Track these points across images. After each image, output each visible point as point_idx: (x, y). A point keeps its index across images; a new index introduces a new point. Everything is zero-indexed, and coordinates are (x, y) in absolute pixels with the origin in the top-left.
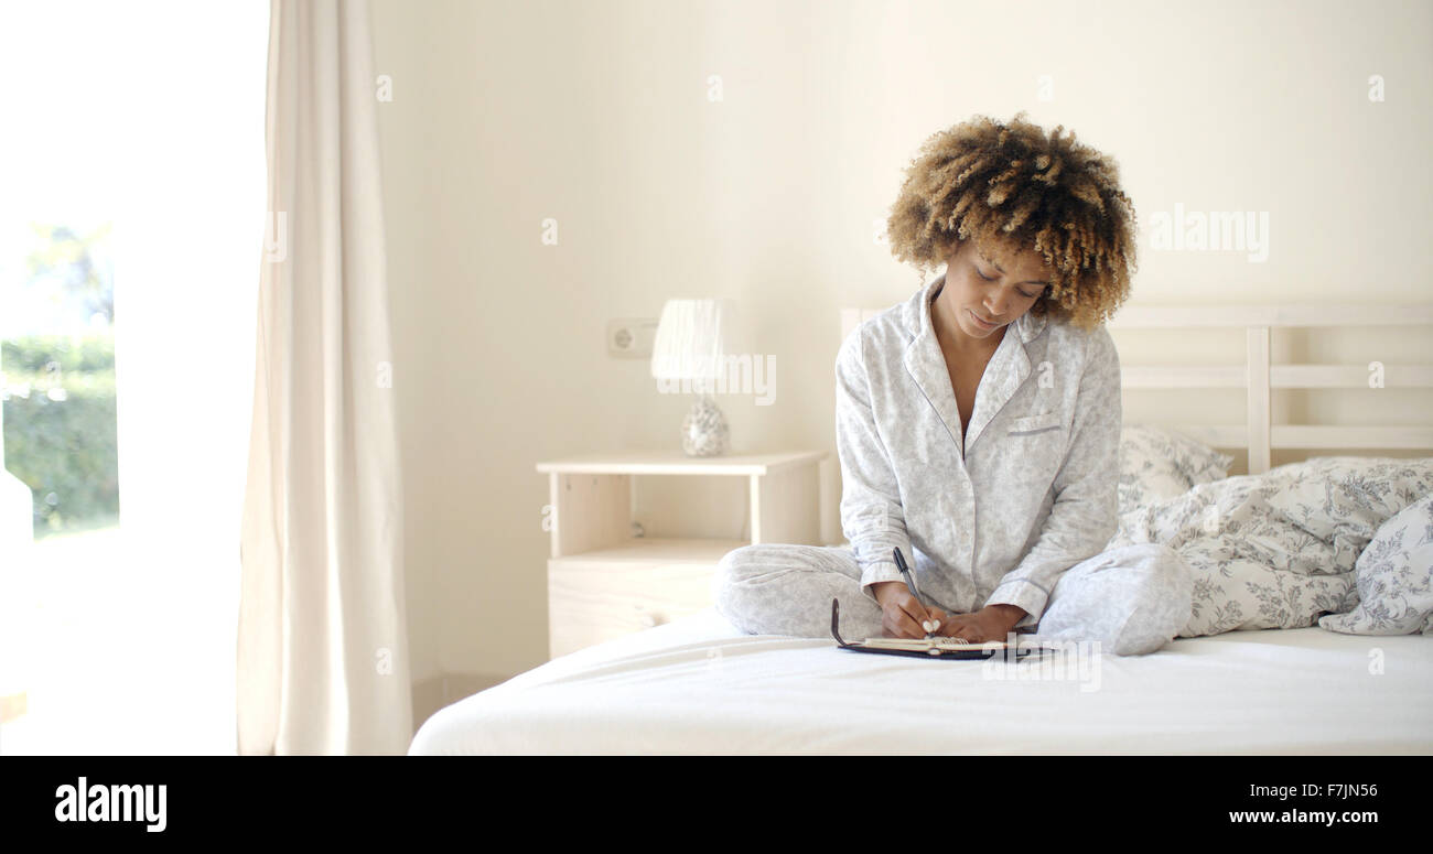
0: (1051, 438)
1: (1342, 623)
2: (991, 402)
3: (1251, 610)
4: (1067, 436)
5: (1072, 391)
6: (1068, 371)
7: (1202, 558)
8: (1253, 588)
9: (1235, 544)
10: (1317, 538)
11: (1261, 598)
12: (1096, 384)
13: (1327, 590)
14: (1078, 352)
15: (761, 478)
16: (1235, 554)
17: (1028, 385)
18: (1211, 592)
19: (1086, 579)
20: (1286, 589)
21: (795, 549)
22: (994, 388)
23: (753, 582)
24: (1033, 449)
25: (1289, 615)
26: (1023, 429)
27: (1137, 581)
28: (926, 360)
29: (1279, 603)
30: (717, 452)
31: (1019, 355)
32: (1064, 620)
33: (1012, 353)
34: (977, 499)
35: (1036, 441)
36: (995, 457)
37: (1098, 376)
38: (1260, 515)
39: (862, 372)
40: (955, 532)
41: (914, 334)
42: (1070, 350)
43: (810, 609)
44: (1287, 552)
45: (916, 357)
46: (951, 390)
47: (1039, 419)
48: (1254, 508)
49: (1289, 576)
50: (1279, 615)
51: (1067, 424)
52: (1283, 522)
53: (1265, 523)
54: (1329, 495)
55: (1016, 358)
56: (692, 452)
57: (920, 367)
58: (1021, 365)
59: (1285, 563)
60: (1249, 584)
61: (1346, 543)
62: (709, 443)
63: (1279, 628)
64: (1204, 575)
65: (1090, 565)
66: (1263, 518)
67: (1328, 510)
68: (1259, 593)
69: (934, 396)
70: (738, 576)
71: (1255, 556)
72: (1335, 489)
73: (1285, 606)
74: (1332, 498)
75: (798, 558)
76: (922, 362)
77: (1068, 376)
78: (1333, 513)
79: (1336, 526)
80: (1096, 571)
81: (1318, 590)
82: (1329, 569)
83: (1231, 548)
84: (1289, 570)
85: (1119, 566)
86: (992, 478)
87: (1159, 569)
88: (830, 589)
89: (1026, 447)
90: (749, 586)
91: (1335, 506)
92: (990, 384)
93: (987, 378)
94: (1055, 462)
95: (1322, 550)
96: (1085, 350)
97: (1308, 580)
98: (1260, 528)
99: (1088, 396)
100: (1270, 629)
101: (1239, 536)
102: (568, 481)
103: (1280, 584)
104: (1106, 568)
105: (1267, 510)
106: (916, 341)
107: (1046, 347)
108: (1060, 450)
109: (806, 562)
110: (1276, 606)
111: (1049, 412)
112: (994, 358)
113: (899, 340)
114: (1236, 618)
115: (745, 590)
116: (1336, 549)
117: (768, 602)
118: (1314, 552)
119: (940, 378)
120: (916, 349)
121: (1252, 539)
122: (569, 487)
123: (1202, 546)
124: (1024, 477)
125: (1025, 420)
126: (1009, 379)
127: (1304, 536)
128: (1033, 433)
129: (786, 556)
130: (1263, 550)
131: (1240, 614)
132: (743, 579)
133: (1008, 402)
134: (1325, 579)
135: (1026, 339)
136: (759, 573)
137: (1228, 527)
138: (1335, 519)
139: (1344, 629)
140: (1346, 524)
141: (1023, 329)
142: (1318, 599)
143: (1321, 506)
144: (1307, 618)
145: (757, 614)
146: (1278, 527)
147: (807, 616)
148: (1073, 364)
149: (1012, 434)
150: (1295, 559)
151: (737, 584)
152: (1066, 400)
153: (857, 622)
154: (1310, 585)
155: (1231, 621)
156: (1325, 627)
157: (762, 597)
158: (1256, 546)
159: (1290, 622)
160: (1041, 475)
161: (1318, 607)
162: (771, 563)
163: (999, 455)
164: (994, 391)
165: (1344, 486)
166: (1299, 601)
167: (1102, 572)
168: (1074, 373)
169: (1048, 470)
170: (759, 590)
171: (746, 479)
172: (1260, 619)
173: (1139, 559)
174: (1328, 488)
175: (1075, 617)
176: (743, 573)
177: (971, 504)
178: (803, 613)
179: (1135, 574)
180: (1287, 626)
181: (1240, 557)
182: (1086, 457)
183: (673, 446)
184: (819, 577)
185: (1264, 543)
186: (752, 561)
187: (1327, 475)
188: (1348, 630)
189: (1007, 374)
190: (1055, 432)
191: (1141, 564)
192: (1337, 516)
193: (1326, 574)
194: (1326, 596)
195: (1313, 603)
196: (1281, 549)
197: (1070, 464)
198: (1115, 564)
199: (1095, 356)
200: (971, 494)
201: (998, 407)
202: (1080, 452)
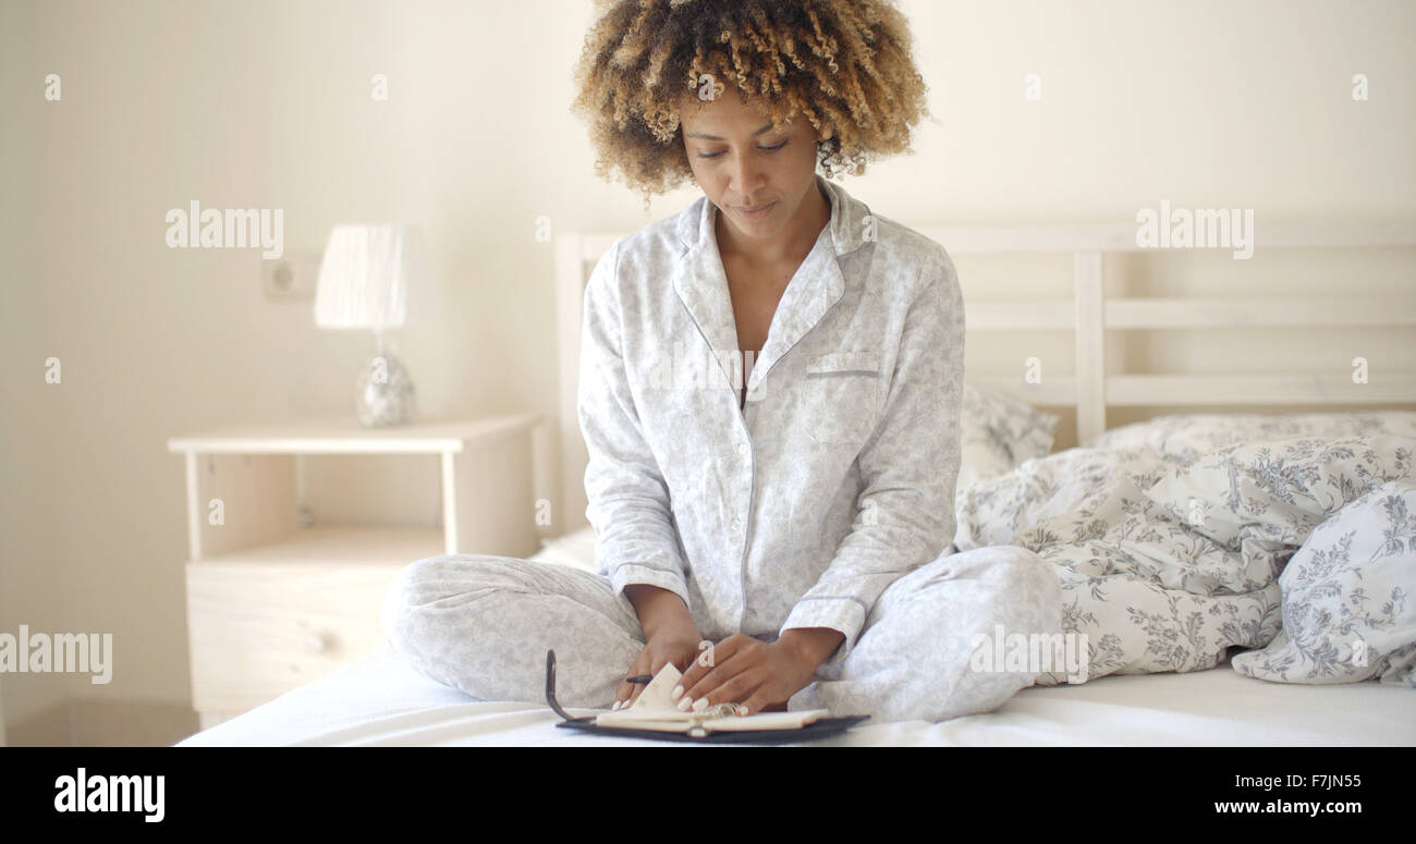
0: (864, 387)
1: (1267, 667)
2: (788, 330)
3: (1135, 646)
4: (885, 386)
5: (896, 324)
6: (893, 298)
7: (1063, 573)
8: (1138, 616)
9: (1108, 554)
10: (1215, 543)
11: (1151, 630)
12: (928, 320)
13: (1237, 615)
14: (910, 274)
15: (457, 458)
16: (1109, 568)
17: (838, 311)
18: (1079, 622)
19: (911, 599)
20: (1182, 617)
21: (500, 562)
22: (794, 312)
23: (439, 606)
24: (838, 397)
25: (1188, 653)
26: (827, 369)
27: (984, 597)
28: (700, 276)
29: (1174, 636)
30: (401, 419)
31: (830, 269)
32: (880, 658)
33: (821, 268)
34: (757, 470)
35: (843, 385)
36: (788, 408)
37: (934, 310)
38: (1135, 512)
39: (613, 298)
40: (722, 517)
41: (689, 245)
42: (898, 268)
43: (522, 645)
44: (1180, 565)
45: (688, 273)
46: (730, 317)
47: (850, 356)
48: (1125, 501)
49: (1186, 597)
50: (1175, 654)
51: (887, 370)
52: (1167, 520)
53: (1144, 524)
54: (1235, 484)
55: (826, 274)
56: (367, 420)
57: (692, 285)
58: (832, 281)
59: (1177, 579)
60: (1131, 610)
61: (1257, 549)
62: (390, 409)
63: (1174, 672)
64: (1069, 598)
65: (913, 580)
66: (1140, 517)
67: (1234, 506)
68: (1146, 623)
69: (706, 321)
70: (418, 596)
71: (1136, 570)
72: (1242, 477)
73: (1183, 641)
74: (1239, 489)
75: (505, 574)
76: (694, 279)
77: (894, 305)
78: (1241, 510)
79: (1244, 526)
80: (924, 587)
81: (1226, 617)
82: (1237, 587)
83: (1103, 558)
84: (1183, 588)
85: (957, 577)
86: (780, 440)
87: (1016, 580)
88: (549, 618)
89: (830, 393)
90: (437, 611)
91: (1244, 501)
92: (789, 307)
93: (786, 300)
94: (867, 423)
95: (1225, 560)
96: (919, 272)
97: (1211, 602)
98: (1138, 531)
99: (917, 335)
100: (1162, 673)
101: (1111, 540)
102: (210, 463)
103: (1174, 610)
104: (937, 582)
105: (1144, 504)
106: (690, 252)
107: (868, 265)
108: (875, 406)
109: (517, 579)
110: (1170, 642)
111: (865, 351)
112: (797, 275)
113: (668, 255)
114: (1115, 658)
115: (429, 617)
116: (1245, 558)
117: (461, 635)
118: (1214, 564)
119: (718, 300)
120: (689, 263)
121: (1129, 546)
122: (212, 469)
123: (1062, 556)
124: (823, 435)
125: (832, 358)
126: (814, 301)
127: (1199, 541)
128: (841, 374)
129: (488, 571)
130: (1148, 563)
131: (1120, 653)
132: (427, 600)
133: (811, 331)
134: (1233, 600)
135: (840, 251)
136: (448, 593)
137: (1090, 528)
138: (1242, 518)
139: (1270, 676)
140: (1257, 525)
141: (839, 238)
142: (1227, 628)
143: (1224, 501)
144: (1212, 656)
145: (447, 650)
146: (1162, 529)
147: (517, 654)
148: (901, 288)
149: (811, 376)
150: (1192, 574)
151: (419, 607)
152: (887, 336)
153: (590, 664)
154: (1214, 610)
155: (1107, 663)
156: (1243, 672)
157: (453, 627)
158: (1135, 556)
159: (1190, 663)
160: (846, 435)
161: (1226, 641)
162: (466, 580)
163: (793, 404)
164: (793, 316)
165: (1254, 473)
166: (1201, 633)
167: (932, 587)
168: (900, 300)
169: (856, 431)
170: (450, 617)
171: (437, 458)
172: (1150, 661)
173: (986, 566)
174: (1233, 475)
175: (895, 652)
176: (427, 592)
177: (747, 476)
178: (511, 651)
179: (981, 587)
180: (1186, 668)
181: (1116, 572)
182: (910, 427)
183: (343, 413)
184: (533, 599)
185: (1145, 552)
186: (440, 576)
187: (1229, 456)
188: (1277, 677)
189: (812, 294)
190: (871, 381)
191: (988, 573)
192: (1246, 514)
193: (1232, 593)
194: (1236, 624)
195: (1220, 636)
196: (1172, 560)
197: (887, 434)
198: (952, 574)
199: (932, 284)
200: (748, 461)
201: (797, 337)
202: (903, 417)
